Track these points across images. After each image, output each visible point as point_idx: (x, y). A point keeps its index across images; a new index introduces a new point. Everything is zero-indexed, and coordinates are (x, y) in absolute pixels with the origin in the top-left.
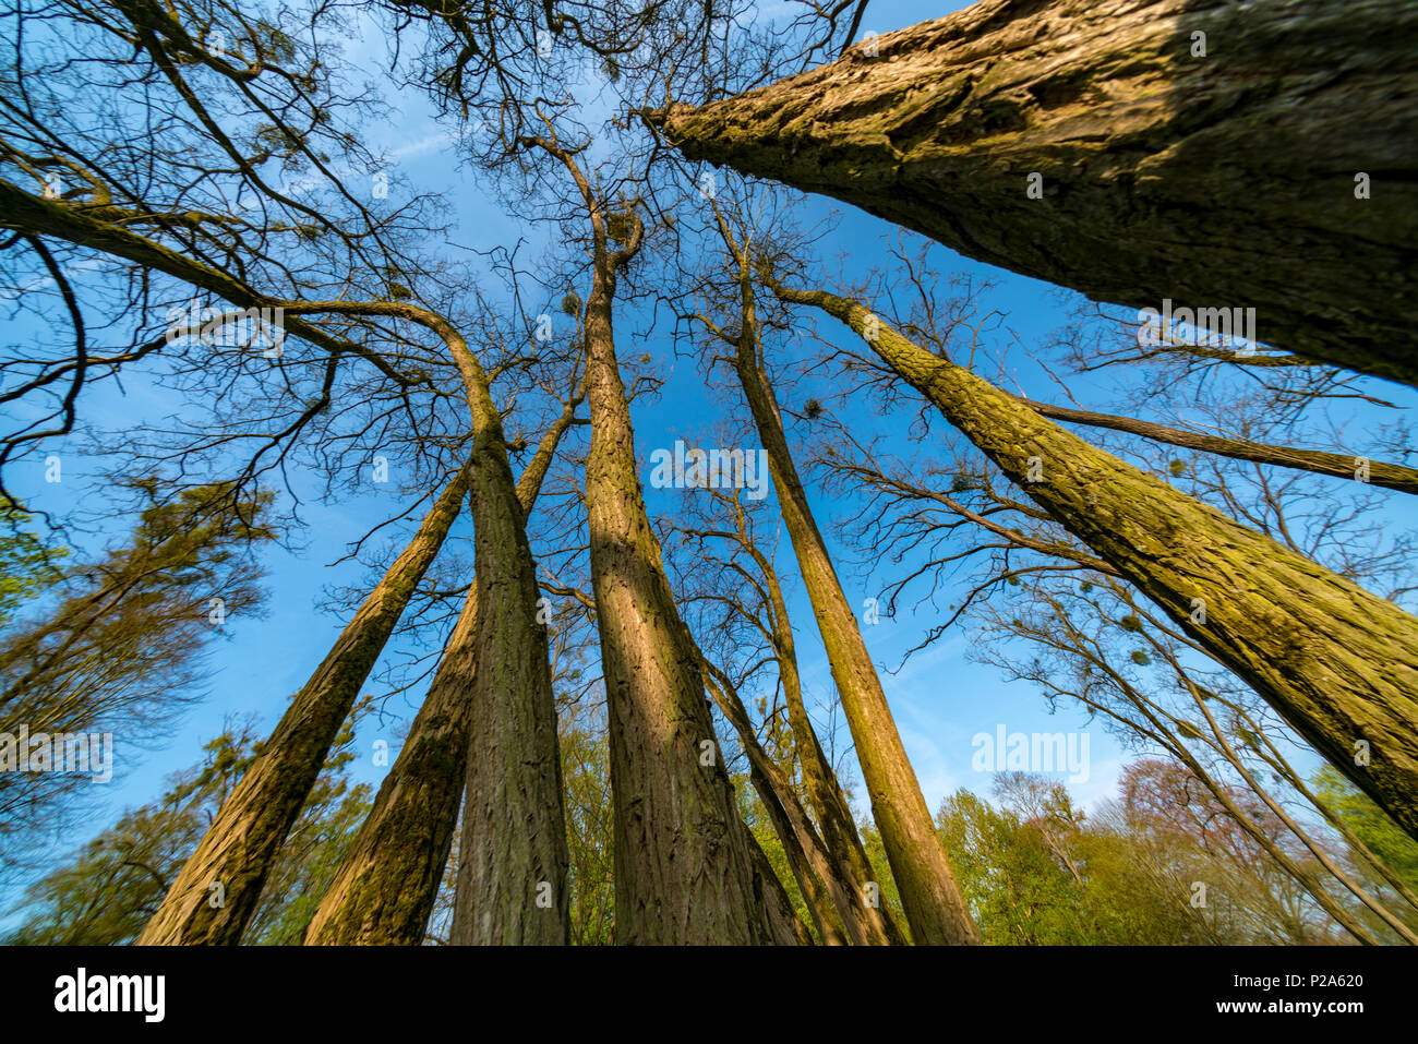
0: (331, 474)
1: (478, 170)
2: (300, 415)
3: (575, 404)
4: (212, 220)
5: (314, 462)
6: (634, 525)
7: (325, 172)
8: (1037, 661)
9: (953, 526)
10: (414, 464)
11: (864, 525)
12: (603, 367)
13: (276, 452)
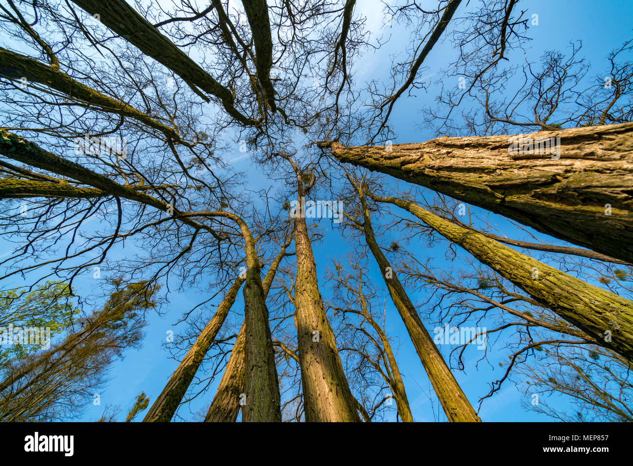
0: (184, 278)
1: (258, 164)
2: (179, 253)
3: (286, 246)
4: (171, 187)
5: (179, 273)
6: (320, 320)
7: (208, 169)
8: (579, 414)
9: (487, 310)
10: (217, 273)
11: (431, 307)
12: (302, 235)
13: (167, 269)
